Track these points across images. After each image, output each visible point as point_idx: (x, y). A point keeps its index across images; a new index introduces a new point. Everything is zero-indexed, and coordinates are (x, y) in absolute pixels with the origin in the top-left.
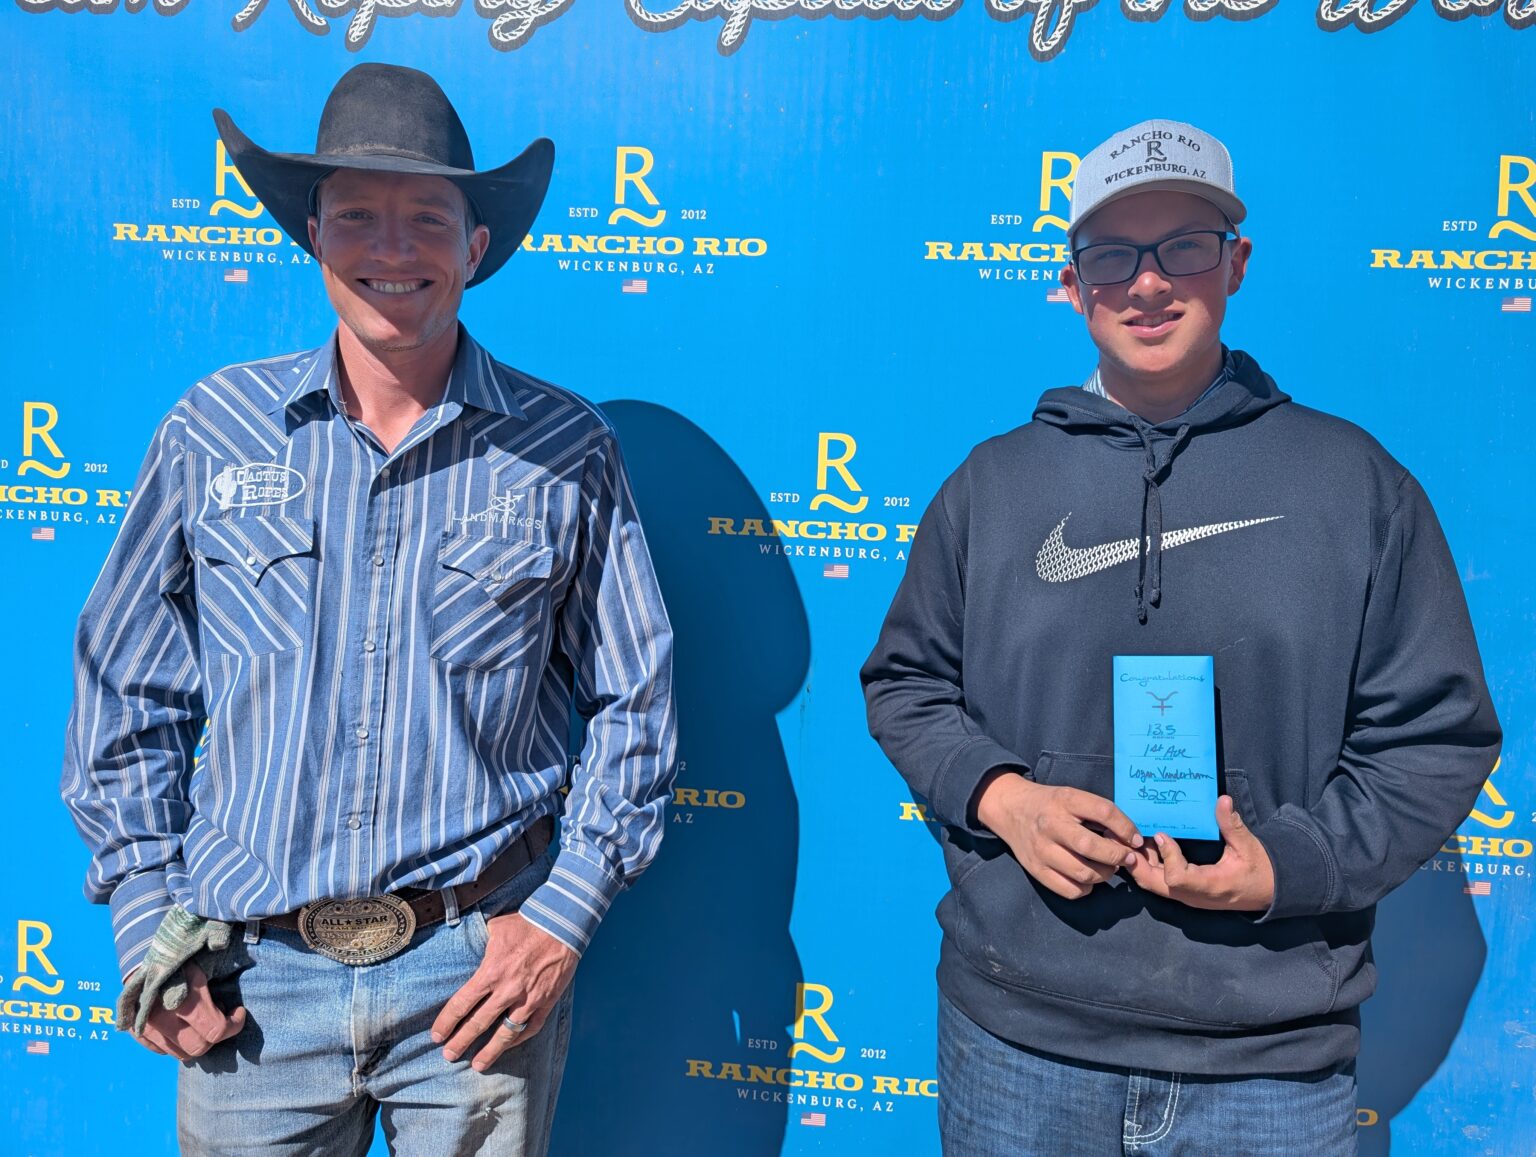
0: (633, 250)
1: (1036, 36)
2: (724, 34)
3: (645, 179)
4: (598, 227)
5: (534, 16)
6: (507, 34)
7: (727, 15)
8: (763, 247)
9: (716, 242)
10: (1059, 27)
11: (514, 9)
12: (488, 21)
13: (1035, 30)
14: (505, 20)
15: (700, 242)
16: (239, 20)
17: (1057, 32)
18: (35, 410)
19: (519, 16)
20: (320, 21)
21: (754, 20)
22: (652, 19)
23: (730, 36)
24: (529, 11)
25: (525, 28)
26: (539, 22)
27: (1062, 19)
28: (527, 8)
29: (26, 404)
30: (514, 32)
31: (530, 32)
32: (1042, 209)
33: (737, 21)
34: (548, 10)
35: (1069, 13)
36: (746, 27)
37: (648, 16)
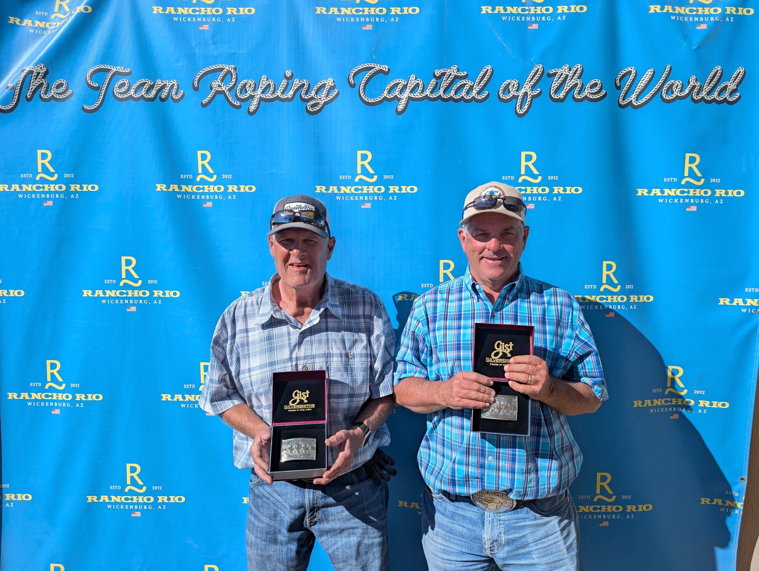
0: (365, 191)
1: (517, 108)
2: (398, 107)
3: (368, 163)
4: (351, 183)
5: (324, 101)
6: (313, 108)
7: (399, 99)
8: (416, 189)
9: (397, 188)
10: (526, 104)
11: (315, 99)
12: (307, 103)
13: (517, 106)
14: (312, 103)
15: (391, 188)
16: (204, 103)
17: (525, 106)
18: (126, 260)
19: (318, 102)
20: (237, 103)
21: (410, 101)
22: (370, 101)
23: (400, 108)
24: (322, 99)
25: (320, 106)
26: (325, 103)
27: (527, 101)
28: (321, 98)
29: (122, 257)
30: (316, 108)
31: (322, 108)
32: (522, 174)
33: (403, 102)
34: (329, 99)
35: (530, 99)
36: (407, 104)
37: (368, 100)
